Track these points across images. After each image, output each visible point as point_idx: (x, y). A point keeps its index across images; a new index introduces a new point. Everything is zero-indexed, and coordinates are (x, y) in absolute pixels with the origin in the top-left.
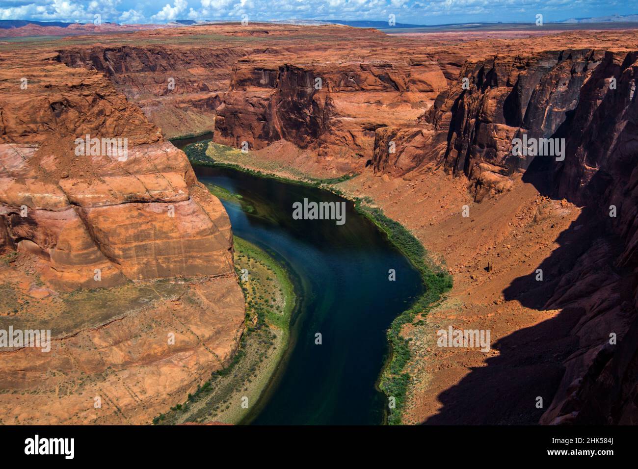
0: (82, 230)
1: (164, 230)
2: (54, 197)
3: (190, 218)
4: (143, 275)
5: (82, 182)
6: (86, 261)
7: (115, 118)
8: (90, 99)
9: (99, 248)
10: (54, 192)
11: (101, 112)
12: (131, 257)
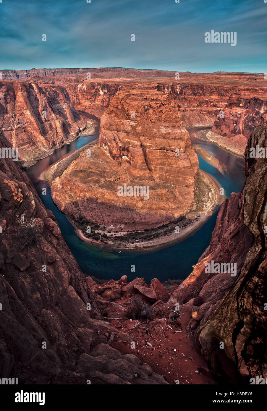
0: (143, 157)
1: (172, 163)
2: (137, 143)
3: (182, 160)
4: (159, 179)
5: (147, 138)
6: (141, 169)
7: (166, 114)
8: (158, 105)
9: (147, 165)
10: (137, 141)
11: (161, 111)
12: (157, 171)
